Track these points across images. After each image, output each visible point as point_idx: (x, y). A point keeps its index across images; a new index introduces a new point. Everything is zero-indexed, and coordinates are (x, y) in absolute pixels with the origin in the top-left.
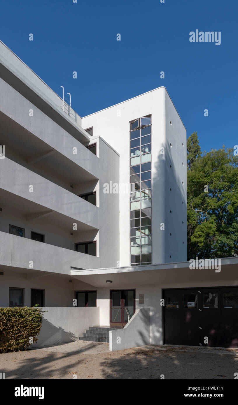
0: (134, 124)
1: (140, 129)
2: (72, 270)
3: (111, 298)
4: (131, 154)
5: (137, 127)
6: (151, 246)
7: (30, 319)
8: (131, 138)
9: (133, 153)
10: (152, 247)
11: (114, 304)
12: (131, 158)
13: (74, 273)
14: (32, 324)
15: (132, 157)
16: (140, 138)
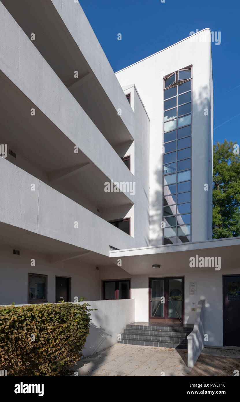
0: (169, 80)
1: (177, 86)
2: (111, 250)
3: (150, 287)
4: (165, 117)
5: (173, 83)
6: (190, 226)
7: (76, 324)
8: (165, 99)
9: (167, 116)
10: (191, 228)
11: (153, 294)
12: (164, 123)
13: (113, 254)
14: (78, 332)
15: (165, 121)
16: (177, 97)
